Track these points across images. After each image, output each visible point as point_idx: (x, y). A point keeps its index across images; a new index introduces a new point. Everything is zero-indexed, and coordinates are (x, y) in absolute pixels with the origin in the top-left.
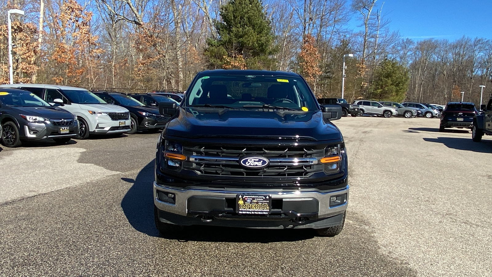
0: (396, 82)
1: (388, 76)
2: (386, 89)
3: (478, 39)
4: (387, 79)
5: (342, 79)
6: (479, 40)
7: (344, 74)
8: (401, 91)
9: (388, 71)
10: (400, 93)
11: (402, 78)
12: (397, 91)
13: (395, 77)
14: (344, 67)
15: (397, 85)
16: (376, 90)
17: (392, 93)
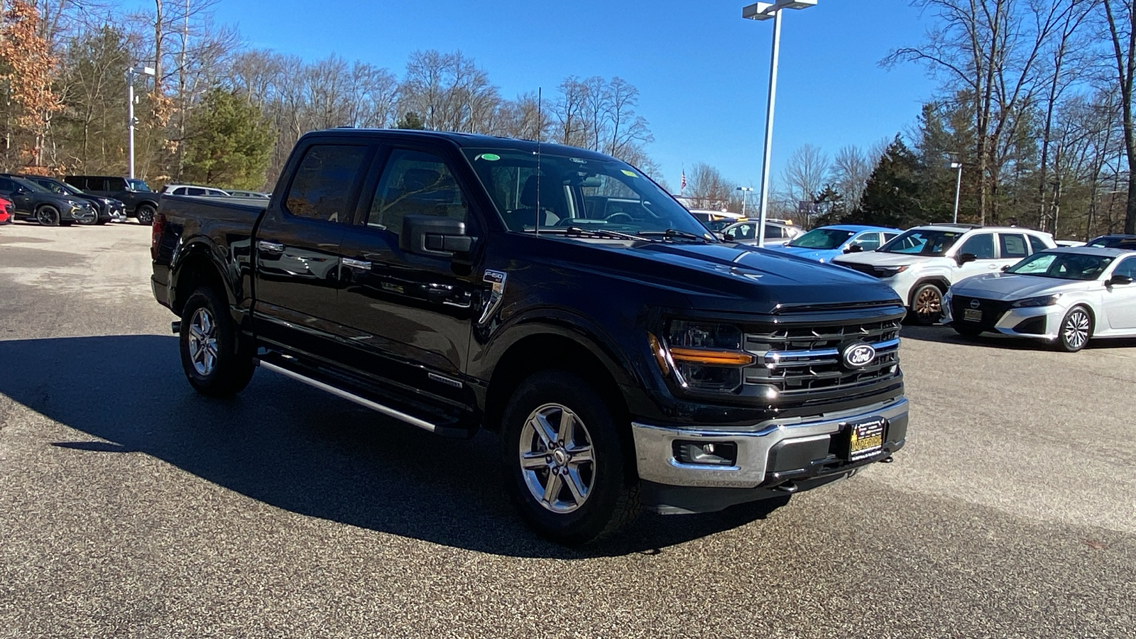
0: (246, 144)
1: (228, 129)
2: (226, 161)
3: (361, 65)
4: (226, 138)
5: (129, 130)
6: (364, 68)
7: (132, 116)
8: (256, 167)
9: (226, 118)
10: (255, 172)
11: (261, 137)
12: (249, 168)
13: (243, 133)
14: (132, 99)
15: (250, 152)
16: (198, 160)
17: (240, 169)
